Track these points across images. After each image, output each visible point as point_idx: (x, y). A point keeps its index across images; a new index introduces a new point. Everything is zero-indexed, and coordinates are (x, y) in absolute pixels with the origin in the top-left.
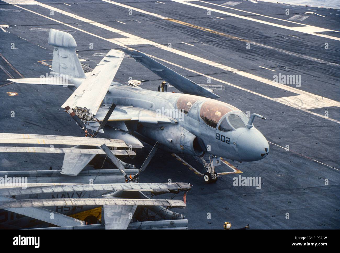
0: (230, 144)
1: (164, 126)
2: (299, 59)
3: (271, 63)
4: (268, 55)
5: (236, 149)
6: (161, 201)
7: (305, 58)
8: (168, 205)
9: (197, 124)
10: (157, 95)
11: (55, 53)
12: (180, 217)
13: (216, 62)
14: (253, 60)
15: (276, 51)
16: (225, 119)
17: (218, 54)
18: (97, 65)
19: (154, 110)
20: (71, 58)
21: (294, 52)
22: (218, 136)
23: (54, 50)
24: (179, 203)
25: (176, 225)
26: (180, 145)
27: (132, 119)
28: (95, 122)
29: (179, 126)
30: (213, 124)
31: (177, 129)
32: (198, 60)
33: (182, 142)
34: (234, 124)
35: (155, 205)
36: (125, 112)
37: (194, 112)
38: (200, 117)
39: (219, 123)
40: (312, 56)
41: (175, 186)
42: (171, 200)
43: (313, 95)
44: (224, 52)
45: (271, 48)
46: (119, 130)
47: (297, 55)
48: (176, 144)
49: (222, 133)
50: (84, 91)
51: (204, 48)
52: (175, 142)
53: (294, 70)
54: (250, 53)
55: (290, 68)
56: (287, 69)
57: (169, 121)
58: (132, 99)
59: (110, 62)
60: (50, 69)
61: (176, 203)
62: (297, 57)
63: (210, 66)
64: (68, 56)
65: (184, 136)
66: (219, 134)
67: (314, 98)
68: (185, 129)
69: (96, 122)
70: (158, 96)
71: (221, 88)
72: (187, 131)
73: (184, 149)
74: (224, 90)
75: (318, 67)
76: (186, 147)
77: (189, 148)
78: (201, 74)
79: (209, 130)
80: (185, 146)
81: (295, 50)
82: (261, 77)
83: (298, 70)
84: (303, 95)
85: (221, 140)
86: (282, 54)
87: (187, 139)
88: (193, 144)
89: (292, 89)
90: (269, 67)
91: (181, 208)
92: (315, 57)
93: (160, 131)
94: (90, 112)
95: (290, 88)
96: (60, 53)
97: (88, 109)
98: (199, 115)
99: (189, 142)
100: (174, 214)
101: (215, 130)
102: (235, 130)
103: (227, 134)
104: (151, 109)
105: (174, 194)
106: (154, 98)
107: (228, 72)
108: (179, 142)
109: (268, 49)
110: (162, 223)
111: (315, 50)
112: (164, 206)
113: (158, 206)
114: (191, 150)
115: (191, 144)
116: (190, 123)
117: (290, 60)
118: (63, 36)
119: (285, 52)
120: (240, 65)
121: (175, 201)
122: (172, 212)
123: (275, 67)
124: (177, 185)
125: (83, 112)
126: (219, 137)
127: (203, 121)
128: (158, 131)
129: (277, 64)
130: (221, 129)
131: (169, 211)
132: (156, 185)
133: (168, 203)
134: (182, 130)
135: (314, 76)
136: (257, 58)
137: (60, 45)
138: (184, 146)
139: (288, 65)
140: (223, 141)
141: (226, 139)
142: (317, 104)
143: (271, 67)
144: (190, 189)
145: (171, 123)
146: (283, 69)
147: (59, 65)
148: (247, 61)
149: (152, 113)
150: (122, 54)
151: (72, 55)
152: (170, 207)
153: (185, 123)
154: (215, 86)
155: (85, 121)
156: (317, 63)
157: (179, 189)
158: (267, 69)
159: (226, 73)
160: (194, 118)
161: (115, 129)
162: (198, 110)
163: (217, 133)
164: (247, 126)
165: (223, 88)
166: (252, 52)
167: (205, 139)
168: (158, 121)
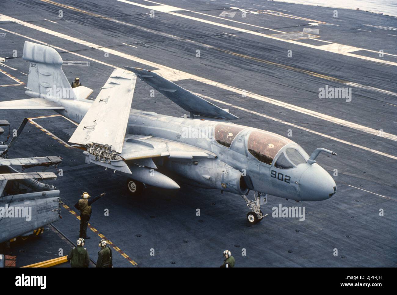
0: (290, 183)
1: (198, 161)
2: (157, 36)
3: (132, 39)
4: (129, 32)
5: (298, 189)
6: (32, 174)
7: (162, 35)
8: (39, 177)
9: (244, 159)
10: (182, 124)
11: (32, 69)
12: (52, 188)
13: (81, 40)
14: (115, 37)
15: (136, 28)
16: (282, 154)
17: (82, 31)
18: (102, 88)
19: (182, 142)
20: (56, 76)
21: (152, 29)
22: (273, 174)
23: (30, 66)
24: (49, 175)
25: (48, 195)
26: (222, 183)
27: (162, 155)
28: (119, 161)
29: (219, 161)
30: (267, 160)
31: (216, 165)
32: (62, 37)
33: (224, 180)
34: (293, 160)
35: (26, 178)
36: (151, 146)
37: (239, 145)
38: (248, 152)
39: (275, 160)
40: (168, 33)
41: (45, 160)
42: (42, 173)
43: (170, 69)
44: (87, 29)
45: (132, 25)
46: (144, 167)
47: (155, 32)
48: (216, 181)
49: (279, 170)
50: (95, 121)
51: (68, 25)
52: (214, 179)
53: (154, 46)
54: (112, 31)
55: (150, 44)
56: (147, 45)
57: (206, 155)
58: (149, 127)
59: (118, 85)
60: (25, 87)
61: (47, 175)
62: (155, 34)
63: (75, 43)
64: (52, 74)
65: (228, 173)
66: (276, 172)
67: (171, 72)
68: (226, 165)
69: (121, 160)
70: (184, 124)
71: (87, 64)
72: (230, 167)
73: (227, 188)
74: (90, 66)
75: (174, 43)
76: (230, 186)
77: (234, 186)
78: (67, 51)
79: (261, 167)
80: (229, 184)
81: (153, 27)
82: (124, 53)
83: (157, 46)
84: (162, 69)
85: (278, 178)
86: (142, 32)
87: (232, 176)
88: (239, 183)
89: (153, 64)
90: (131, 43)
91: (52, 180)
92: (171, 34)
93: (193, 166)
94: (112, 149)
95: (150, 63)
96: (39, 70)
97: (110, 146)
98: (247, 149)
99: (234, 180)
100: (46, 186)
101: (270, 167)
102: (296, 167)
103: (286, 172)
104: (178, 140)
105: (45, 167)
106: (180, 127)
107: (92, 49)
108: (221, 180)
109: (129, 26)
110: (33, 195)
111: (170, 28)
112: (36, 179)
113: (28, 179)
114: (237, 189)
115: (237, 182)
116: (234, 158)
117: (149, 37)
118: (45, 51)
119: (144, 29)
120: (103, 42)
121: (46, 173)
122: (44, 184)
123: (136, 44)
124: (47, 159)
125: (101, 149)
126: (275, 175)
127: (253, 157)
128: (189, 165)
129: (138, 40)
130: (277, 165)
131: (40, 183)
132: (27, 160)
133: (39, 176)
134: (223, 166)
135: (171, 52)
136: (120, 35)
137: (42, 62)
138: (227, 184)
139: (147, 41)
140: (280, 180)
141: (284, 177)
142: (174, 77)
143: (133, 44)
144: (60, 162)
145: (209, 158)
146: (144, 46)
147: (39, 84)
148: (110, 38)
149: (182, 145)
150: (133, 75)
151: (58, 73)
152: (41, 180)
153: (227, 158)
154: (81, 62)
155: (104, 159)
156: (173, 40)
157: (49, 163)
158: (129, 46)
159: (91, 50)
160: (239, 153)
161: (139, 166)
162: (244, 143)
163: (272, 171)
164: (308, 161)
165: (88, 64)
166: (115, 30)
167: (254, 176)
168: (193, 155)
